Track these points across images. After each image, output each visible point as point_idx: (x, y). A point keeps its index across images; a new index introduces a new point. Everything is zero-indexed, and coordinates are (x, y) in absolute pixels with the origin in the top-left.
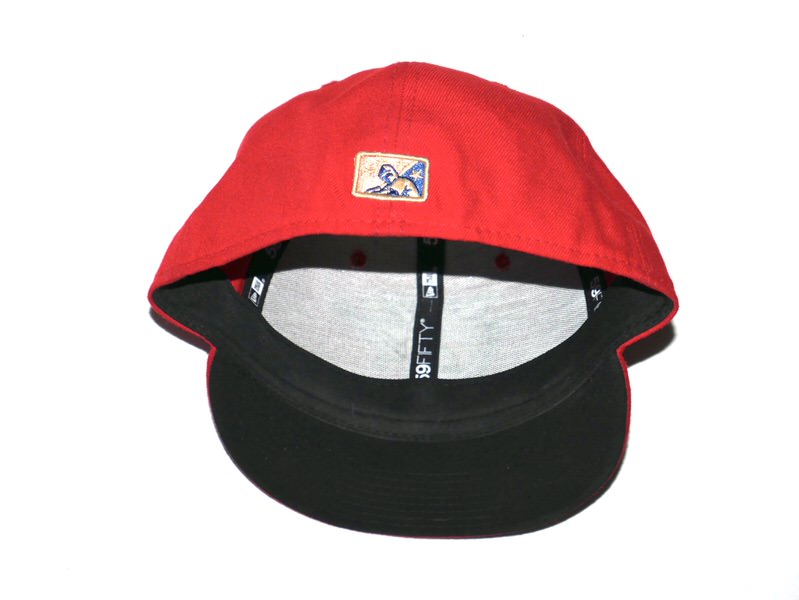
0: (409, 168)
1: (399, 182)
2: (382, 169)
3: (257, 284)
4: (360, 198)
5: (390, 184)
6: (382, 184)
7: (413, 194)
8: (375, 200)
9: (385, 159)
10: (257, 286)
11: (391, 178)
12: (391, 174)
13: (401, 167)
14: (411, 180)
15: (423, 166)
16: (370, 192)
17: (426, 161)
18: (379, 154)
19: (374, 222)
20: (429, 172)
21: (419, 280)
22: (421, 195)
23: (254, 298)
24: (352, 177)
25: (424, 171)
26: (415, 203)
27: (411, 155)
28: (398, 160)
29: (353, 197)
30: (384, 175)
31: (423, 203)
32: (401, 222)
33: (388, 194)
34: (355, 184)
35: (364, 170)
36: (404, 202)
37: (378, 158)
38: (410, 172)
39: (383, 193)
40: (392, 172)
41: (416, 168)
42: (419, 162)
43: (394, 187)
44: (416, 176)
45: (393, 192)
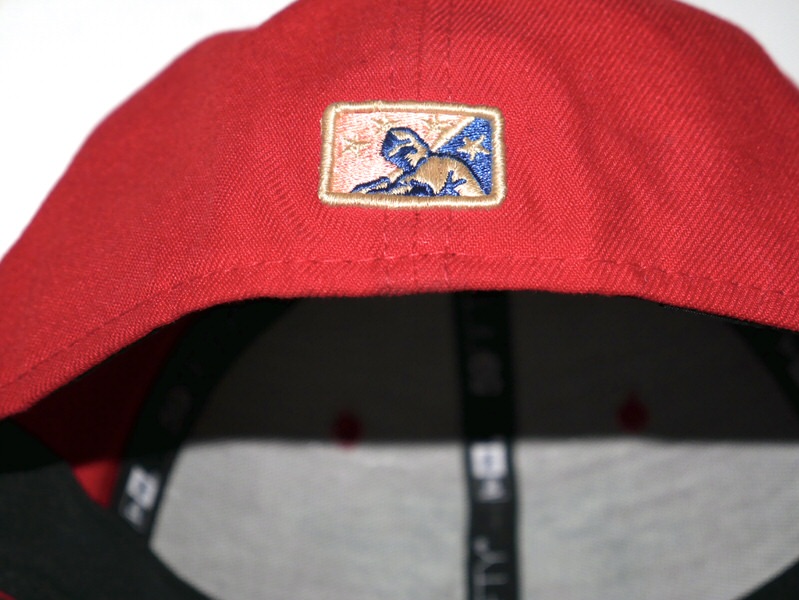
0: (453, 132)
1: (433, 165)
2: (389, 140)
3: (140, 485)
4: (339, 207)
5: (411, 170)
6: (392, 172)
7: (468, 188)
8: (376, 209)
9: (396, 116)
10: (142, 487)
11: (414, 159)
12: (413, 149)
13: (434, 133)
14: (461, 159)
15: (488, 126)
16: (364, 191)
17: (494, 114)
18: (381, 105)
19: (378, 260)
20: (504, 139)
21: (468, 463)
22: (488, 191)
23: (134, 515)
24: (318, 159)
25: (490, 137)
26: (476, 210)
27: (456, 101)
28: (426, 116)
29: (322, 205)
30: (397, 149)
31: (493, 209)
32: (445, 256)
33: (407, 194)
34: (325, 177)
35: (345, 143)
36: (448, 210)
37: (376, 115)
38: (458, 141)
39: (395, 191)
40: (413, 142)
41: (470, 133)
42: (478, 117)
43: (420, 179)
44: (472, 150)
45: (419, 190)
